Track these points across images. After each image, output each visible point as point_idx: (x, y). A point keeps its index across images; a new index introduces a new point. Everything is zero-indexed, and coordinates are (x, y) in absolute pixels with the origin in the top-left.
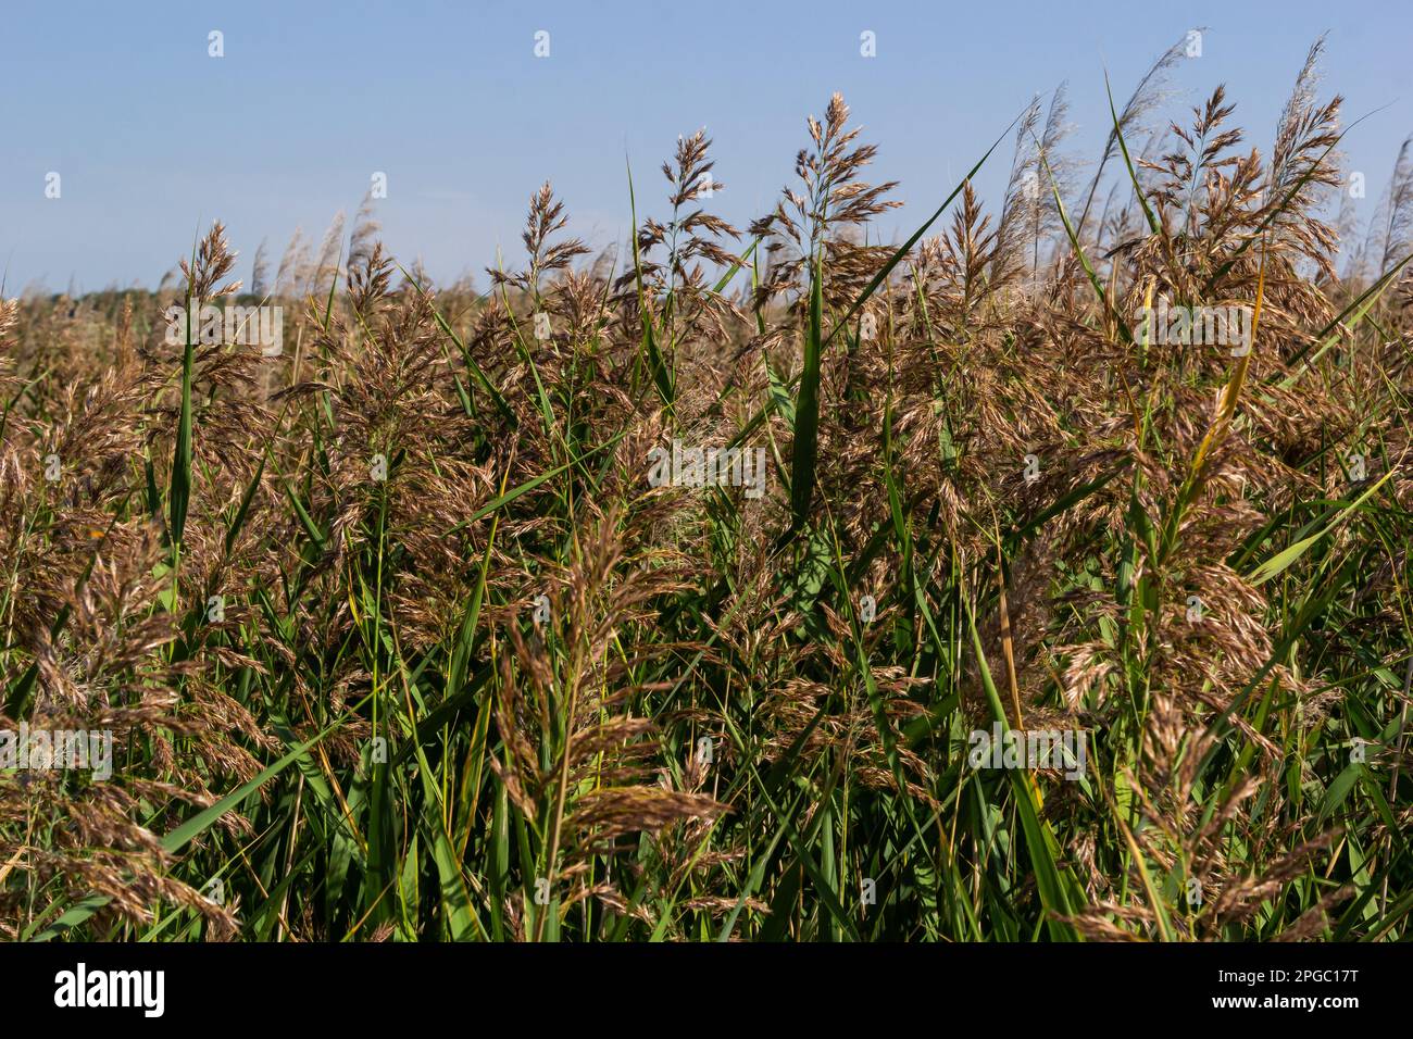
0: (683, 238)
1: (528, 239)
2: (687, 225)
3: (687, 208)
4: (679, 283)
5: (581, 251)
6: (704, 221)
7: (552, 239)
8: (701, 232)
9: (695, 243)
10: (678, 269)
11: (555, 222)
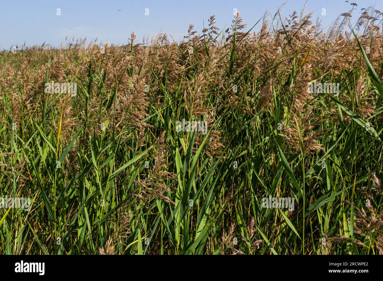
0: (211, 30)
1: (189, 31)
2: (212, 28)
3: (211, 26)
4: (210, 37)
5: (196, 32)
6: (214, 28)
7: (192, 31)
8: (214, 30)
9: (212, 31)
10: (210, 35)
11: (192, 28)
